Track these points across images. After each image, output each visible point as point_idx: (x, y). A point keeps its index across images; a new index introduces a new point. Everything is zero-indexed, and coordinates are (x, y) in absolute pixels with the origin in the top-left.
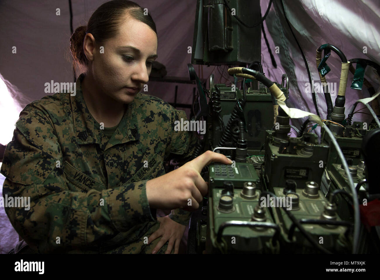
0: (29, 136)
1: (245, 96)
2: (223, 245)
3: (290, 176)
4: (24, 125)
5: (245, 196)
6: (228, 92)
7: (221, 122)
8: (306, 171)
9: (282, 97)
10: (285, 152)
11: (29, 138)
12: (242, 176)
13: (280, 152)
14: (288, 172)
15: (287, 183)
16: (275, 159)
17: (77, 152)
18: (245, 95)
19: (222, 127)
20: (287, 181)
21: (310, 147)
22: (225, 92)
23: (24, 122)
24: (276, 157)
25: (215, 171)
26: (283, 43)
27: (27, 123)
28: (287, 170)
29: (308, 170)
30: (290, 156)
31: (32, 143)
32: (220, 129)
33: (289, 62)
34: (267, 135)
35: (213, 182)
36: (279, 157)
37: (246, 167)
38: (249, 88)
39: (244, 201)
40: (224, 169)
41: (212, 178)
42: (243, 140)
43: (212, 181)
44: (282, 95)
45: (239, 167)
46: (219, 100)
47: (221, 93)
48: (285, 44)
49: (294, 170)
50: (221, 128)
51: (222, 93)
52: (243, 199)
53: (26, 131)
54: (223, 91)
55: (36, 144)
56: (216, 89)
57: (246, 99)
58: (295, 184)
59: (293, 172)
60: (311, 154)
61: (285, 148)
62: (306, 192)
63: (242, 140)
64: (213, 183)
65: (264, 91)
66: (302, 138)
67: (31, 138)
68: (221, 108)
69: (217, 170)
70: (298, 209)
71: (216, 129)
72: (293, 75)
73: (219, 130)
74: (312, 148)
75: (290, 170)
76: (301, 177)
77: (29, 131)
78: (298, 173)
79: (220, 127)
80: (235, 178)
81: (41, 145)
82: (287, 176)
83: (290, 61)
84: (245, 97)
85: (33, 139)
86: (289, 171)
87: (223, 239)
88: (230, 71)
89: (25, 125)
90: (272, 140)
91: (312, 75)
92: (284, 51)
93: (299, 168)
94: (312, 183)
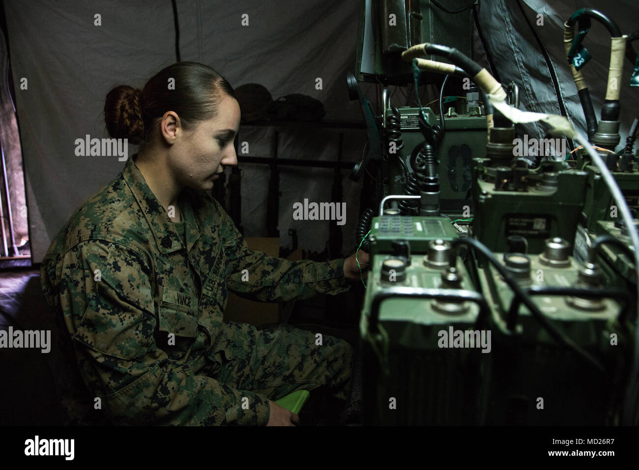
0: (122, 290)
1: (443, 121)
2: (379, 338)
3: (515, 231)
4: (113, 275)
5: (432, 263)
6: (414, 116)
7: (403, 168)
8: (544, 220)
9: (497, 92)
10: (505, 188)
11: (123, 293)
12: (427, 233)
13: (496, 189)
14: (512, 224)
15: (509, 242)
16: (487, 199)
17: (166, 271)
18: (444, 119)
19: (405, 176)
20: (510, 238)
21: (553, 177)
22: (408, 116)
23: (112, 271)
24: (489, 196)
25: (381, 227)
26: (511, 41)
27: (115, 271)
28: (511, 220)
29: (550, 219)
30: (514, 193)
31: (128, 299)
32: (402, 180)
33: (522, 73)
34: (475, 165)
35: (375, 243)
36: (494, 196)
37: (438, 223)
38: (450, 108)
39: (428, 272)
40: (397, 224)
41: (374, 237)
42: (433, 176)
43: (373, 241)
44: (498, 89)
45: (424, 224)
46: (398, 127)
47: (401, 117)
48: (515, 41)
49: (523, 220)
50: (404, 178)
51: (404, 117)
52: (428, 269)
53: (117, 284)
54: (406, 115)
55: (132, 300)
56: (394, 112)
57: (445, 127)
58: (523, 242)
59: (522, 224)
60: (552, 190)
61: (505, 181)
62: (547, 256)
63: (429, 176)
64: (374, 245)
65: (476, 112)
66: (540, 169)
67: (125, 294)
68: (403, 143)
69: (384, 225)
70: (529, 282)
71: (396, 180)
72: (529, 94)
73: (400, 181)
74: (555, 178)
75: (516, 220)
76: (536, 232)
77: (121, 283)
78: (530, 226)
79: (401, 175)
80: (415, 235)
81: (137, 300)
82: (511, 231)
83: (524, 71)
84: (443, 123)
85: (128, 293)
86: (514, 222)
87: (381, 328)
88: (405, 55)
89: (115, 275)
90: (483, 172)
91: (561, 89)
92: (513, 55)
93: (533, 216)
94: (557, 240)
